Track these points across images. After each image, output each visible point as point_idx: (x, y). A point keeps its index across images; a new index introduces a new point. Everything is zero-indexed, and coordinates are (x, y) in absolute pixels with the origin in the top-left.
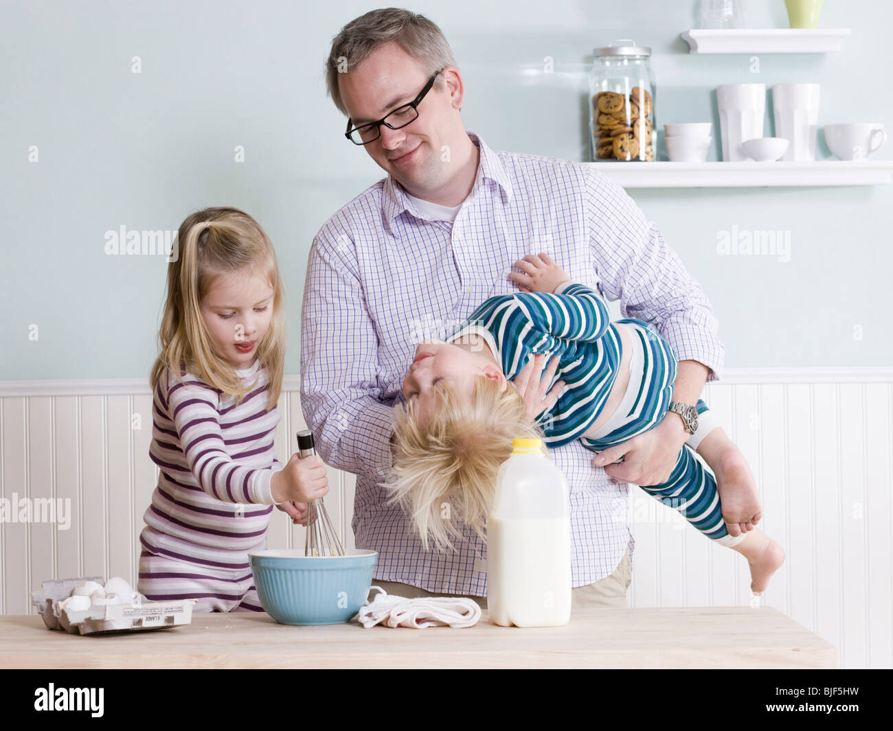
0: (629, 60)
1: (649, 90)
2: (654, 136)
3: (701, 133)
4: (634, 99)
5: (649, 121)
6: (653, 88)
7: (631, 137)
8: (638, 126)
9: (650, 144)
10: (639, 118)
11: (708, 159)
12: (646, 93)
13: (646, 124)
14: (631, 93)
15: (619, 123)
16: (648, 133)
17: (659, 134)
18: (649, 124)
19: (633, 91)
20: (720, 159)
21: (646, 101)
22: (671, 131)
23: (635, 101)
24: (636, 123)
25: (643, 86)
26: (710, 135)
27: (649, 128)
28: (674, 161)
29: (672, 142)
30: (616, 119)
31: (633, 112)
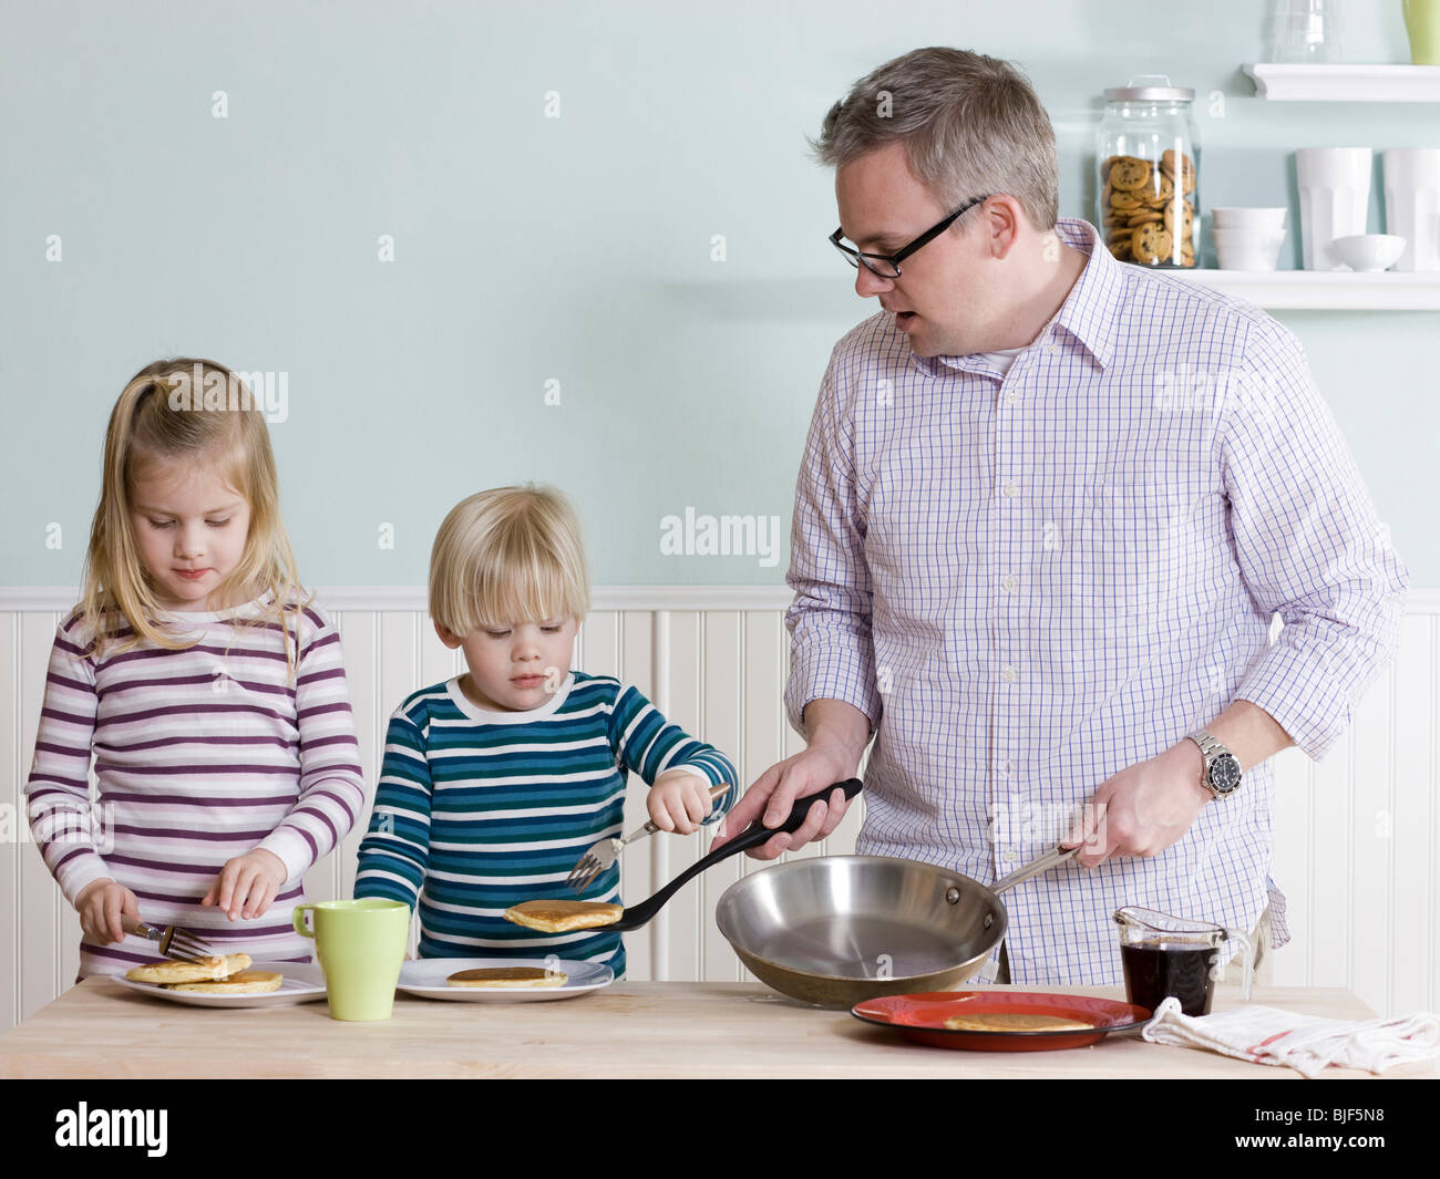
0: (1159, 108)
1: (1190, 155)
2: (1196, 225)
3: (1270, 223)
4: (1165, 168)
5: (1189, 203)
6: (1197, 153)
7: (1159, 228)
8: (1172, 212)
9: (1189, 239)
10: (1173, 198)
11: (1280, 267)
12: (1185, 159)
13: (1185, 209)
14: (1161, 159)
15: (1141, 207)
16: (1187, 222)
17: (1203, 222)
18: (1188, 208)
19: (1164, 155)
20: (1299, 266)
21: (1185, 173)
22: (1222, 221)
23: (1167, 172)
24: (1170, 205)
25: (1181, 148)
26: (1284, 227)
27: (1188, 215)
28: (1225, 269)
29: (1224, 237)
30: (1137, 200)
31: (1163, 190)
